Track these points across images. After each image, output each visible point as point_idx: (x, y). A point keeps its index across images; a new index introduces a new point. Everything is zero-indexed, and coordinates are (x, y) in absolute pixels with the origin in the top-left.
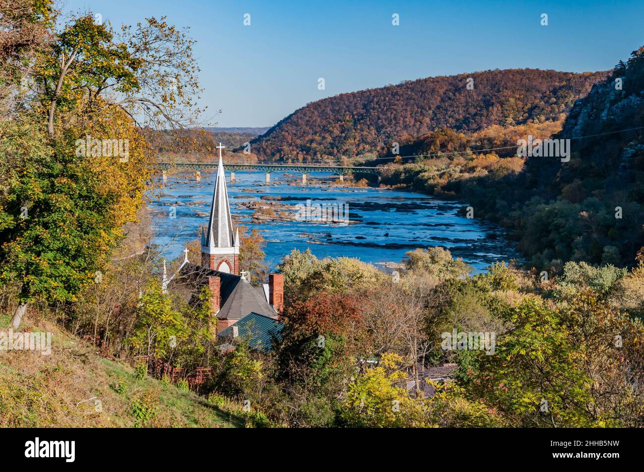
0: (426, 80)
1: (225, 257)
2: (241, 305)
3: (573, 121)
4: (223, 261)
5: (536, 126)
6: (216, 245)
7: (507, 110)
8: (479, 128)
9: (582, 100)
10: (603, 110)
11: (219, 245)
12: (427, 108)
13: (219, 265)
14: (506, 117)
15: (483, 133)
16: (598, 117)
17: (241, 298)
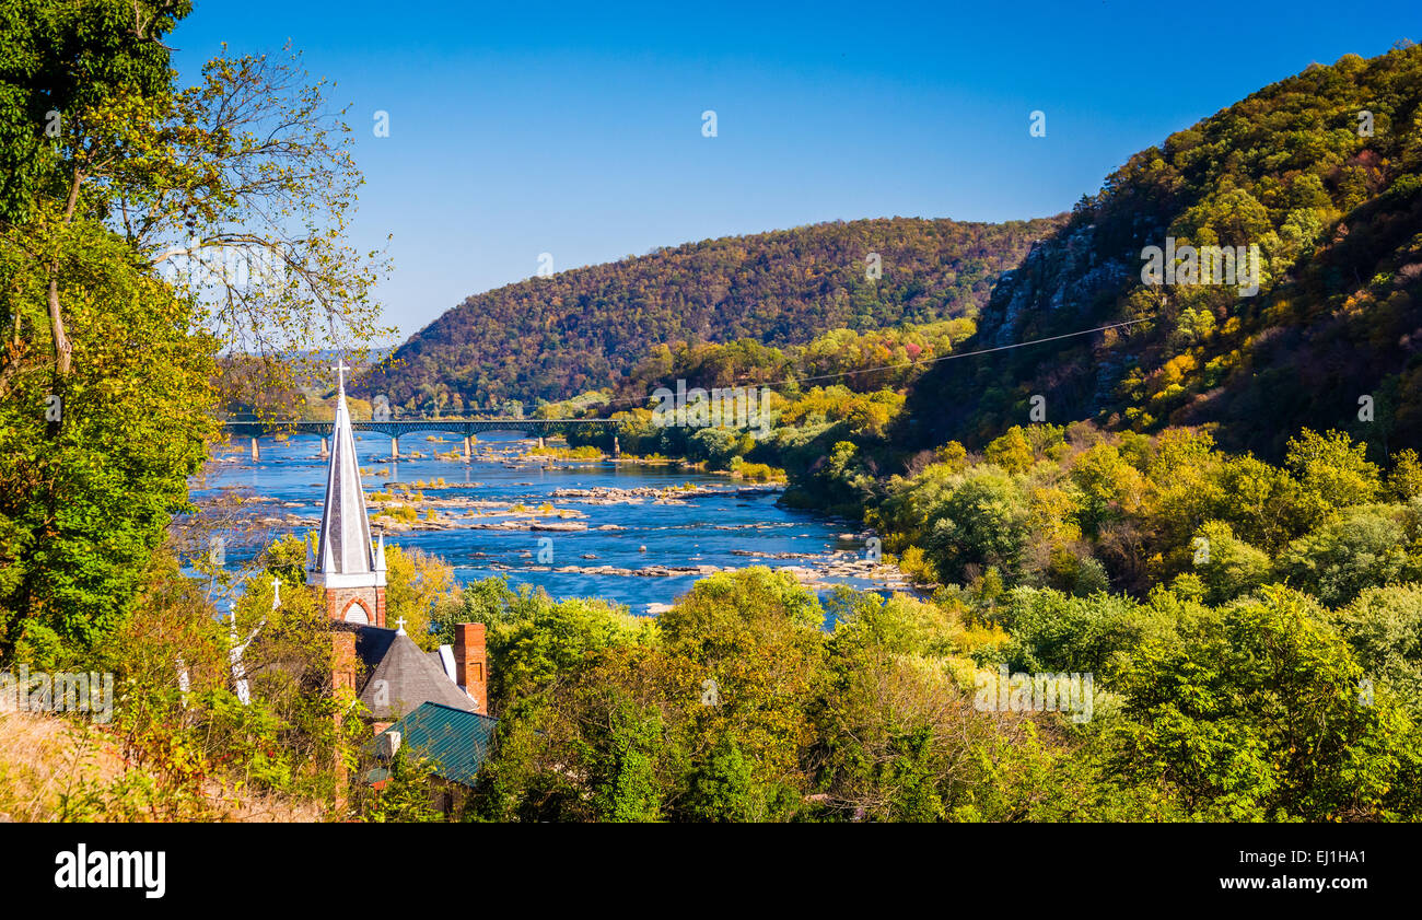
0: (700, 246)
1: (358, 594)
2: (400, 689)
3: (996, 315)
4: (353, 601)
5: (921, 328)
6: (339, 570)
7: (860, 299)
8: (810, 338)
9: (1012, 274)
10: (1054, 292)
11: (345, 570)
12: (705, 301)
13: (345, 610)
14: (859, 314)
15: (816, 346)
16: (1045, 304)
17: (400, 674)
